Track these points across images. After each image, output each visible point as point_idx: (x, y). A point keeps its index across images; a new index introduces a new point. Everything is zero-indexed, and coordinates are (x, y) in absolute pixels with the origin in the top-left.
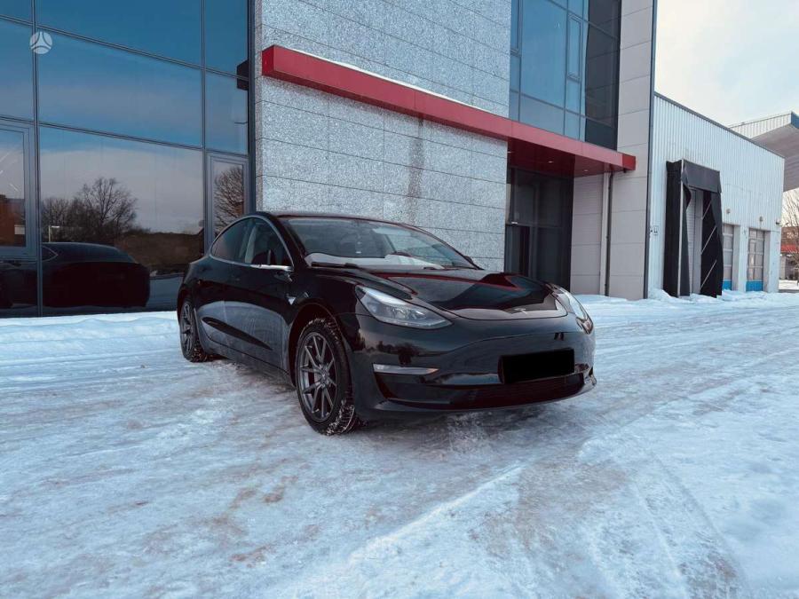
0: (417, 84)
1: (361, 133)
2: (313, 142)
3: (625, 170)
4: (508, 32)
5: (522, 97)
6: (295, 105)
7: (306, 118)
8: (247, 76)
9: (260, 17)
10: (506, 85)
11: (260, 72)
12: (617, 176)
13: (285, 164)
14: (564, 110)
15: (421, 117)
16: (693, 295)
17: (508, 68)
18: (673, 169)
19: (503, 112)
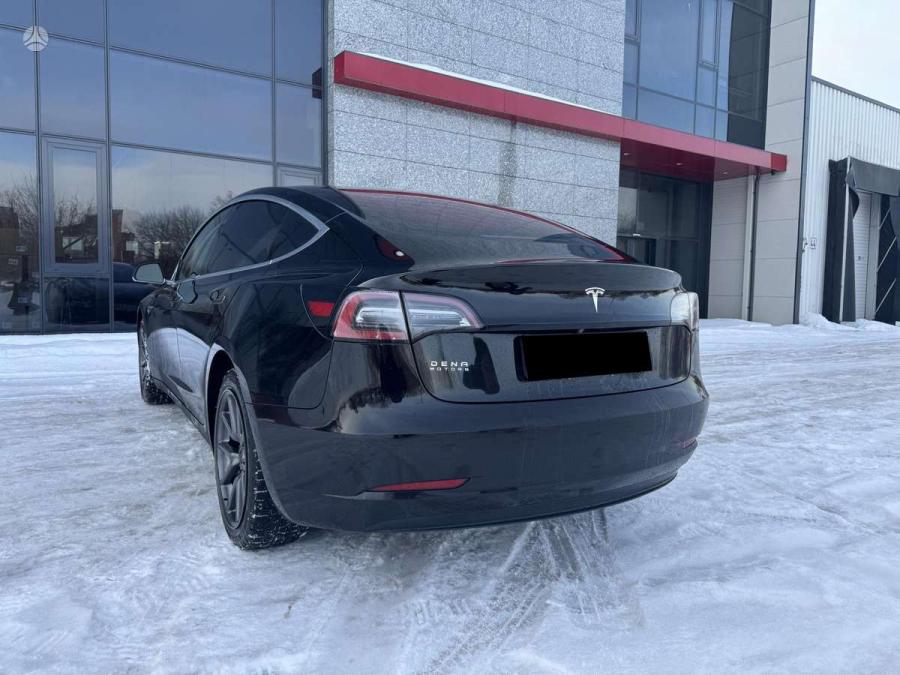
0: (510, 84)
1: (444, 140)
2: (389, 151)
3: (773, 172)
4: (622, 18)
5: (640, 91)
6: (369, 113)
7: (382, 127)
8: (320, 85)
9: (333, 22)
10: (619, 79)
11: (333, 80)
12: (764, 178)
13: (358, 177)
14: (695, 103)
15: (513, 120)
16: (860, 321)
17: (622, 59)
18: (837, 169)
19: (614, 109)
